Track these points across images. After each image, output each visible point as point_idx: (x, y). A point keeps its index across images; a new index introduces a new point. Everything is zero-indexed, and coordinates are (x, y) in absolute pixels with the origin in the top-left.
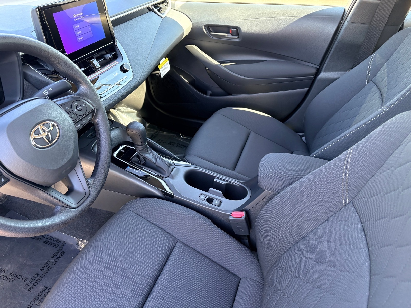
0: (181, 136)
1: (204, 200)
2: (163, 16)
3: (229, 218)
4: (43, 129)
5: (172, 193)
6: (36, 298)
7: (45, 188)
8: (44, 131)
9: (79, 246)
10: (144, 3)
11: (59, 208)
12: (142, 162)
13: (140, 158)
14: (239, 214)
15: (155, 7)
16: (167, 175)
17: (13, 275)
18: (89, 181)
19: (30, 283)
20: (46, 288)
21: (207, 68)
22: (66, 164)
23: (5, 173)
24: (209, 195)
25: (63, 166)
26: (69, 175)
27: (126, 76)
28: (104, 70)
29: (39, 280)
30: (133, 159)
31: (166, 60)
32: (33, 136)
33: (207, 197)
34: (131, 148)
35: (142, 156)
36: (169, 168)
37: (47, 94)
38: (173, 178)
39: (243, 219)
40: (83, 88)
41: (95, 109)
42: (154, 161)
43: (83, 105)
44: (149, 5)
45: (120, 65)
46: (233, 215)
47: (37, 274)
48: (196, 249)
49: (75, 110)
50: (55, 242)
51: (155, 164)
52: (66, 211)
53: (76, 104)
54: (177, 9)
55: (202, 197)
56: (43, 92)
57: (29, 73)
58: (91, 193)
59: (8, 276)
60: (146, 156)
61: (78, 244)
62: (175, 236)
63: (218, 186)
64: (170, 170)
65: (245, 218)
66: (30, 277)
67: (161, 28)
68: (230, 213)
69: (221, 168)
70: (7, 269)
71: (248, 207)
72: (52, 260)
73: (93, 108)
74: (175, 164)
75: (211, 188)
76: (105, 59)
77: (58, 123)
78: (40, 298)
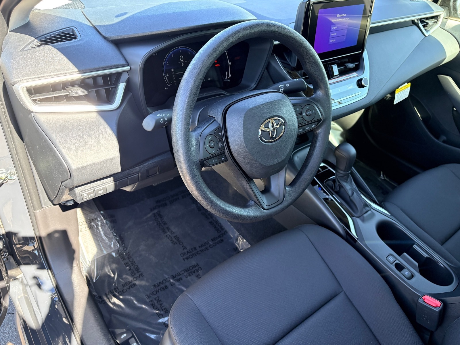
0: (382, 175)
1: (391, 262)
2: (426, 34)
3: (418, 300)
4: (273, 123)
5: (357, 237)
6: (187, 269)
7: (249, 179)
8: (273, 126)
9: (237, 242)
10: (412, 15)
11: (253, 202)
12: (336, 189)
13: (336, 184)
14: (434, 302)
15: (421, 21)
16: (359, 214)
17: (177, 239)
18: (287, 189)
19: (187, 253)
20: (198, 265)
21: (455, 109)
22: (276, 164)
23: (227, 153)
24: (400, 260)
25: (273, 165)
26: (271, 177)
27: (360, 93)
28: (340, 80)
29: (195, 255)
30: (327, 182)
31: (407, 85)
32: (263, 128)
33: (397, 262)
34: (330, 170)
35: (339, 182)
36: (364, 209)
37: (282, 89)
38: (363, 220)
39: (437, 310)
40: (320, 94)
41: (322, 119)
42: (350, 193)
43: (313, 112)
44: (415, 18)
45: (359, 78)
46: (424, 298)
47: (195, 249)
48: (360, 312)
49: (304, 114)
50: (219, 228)
51: (350, 197)
52: (257, 209)
53: (307, 107)
54: (447, 29)
55: (391, 259)
56: (279, 87)
57: (273, 64)
58: (284, 201)
59: (172, 238)
60: (344, 185)
61: (237, 240)
62: (341, 285)
63: (415, 255)
64: (364, 211)
65: (440, 311)
66: (188, 248)
67: (420, 47)
68: (421, 295)
69: (426, 235)
70: (174, 231)
71: (449, 300)
72: (211, 243)
73: (321, 117)
74: (372, 207)
75: (405, 254)
76: (346, 67)
77: (286, 121)
78: (189, 272)
